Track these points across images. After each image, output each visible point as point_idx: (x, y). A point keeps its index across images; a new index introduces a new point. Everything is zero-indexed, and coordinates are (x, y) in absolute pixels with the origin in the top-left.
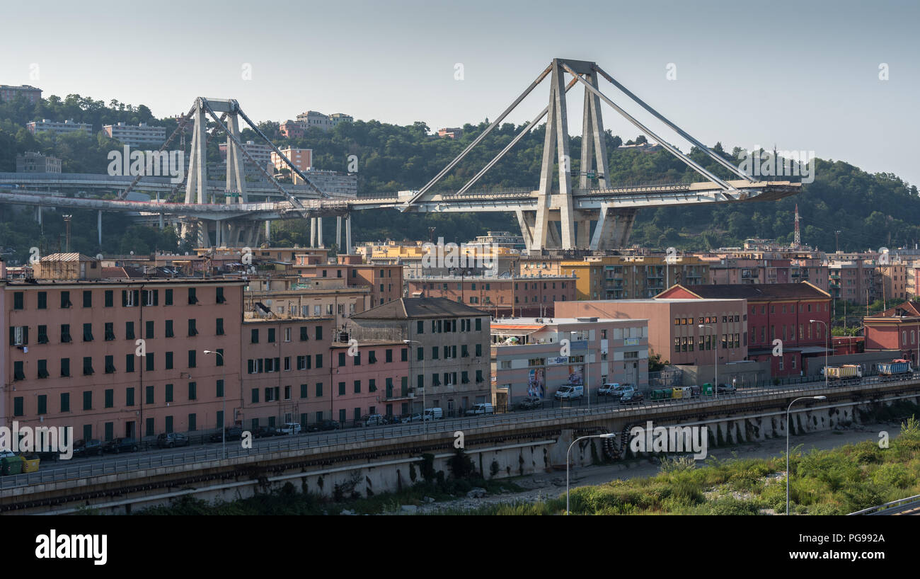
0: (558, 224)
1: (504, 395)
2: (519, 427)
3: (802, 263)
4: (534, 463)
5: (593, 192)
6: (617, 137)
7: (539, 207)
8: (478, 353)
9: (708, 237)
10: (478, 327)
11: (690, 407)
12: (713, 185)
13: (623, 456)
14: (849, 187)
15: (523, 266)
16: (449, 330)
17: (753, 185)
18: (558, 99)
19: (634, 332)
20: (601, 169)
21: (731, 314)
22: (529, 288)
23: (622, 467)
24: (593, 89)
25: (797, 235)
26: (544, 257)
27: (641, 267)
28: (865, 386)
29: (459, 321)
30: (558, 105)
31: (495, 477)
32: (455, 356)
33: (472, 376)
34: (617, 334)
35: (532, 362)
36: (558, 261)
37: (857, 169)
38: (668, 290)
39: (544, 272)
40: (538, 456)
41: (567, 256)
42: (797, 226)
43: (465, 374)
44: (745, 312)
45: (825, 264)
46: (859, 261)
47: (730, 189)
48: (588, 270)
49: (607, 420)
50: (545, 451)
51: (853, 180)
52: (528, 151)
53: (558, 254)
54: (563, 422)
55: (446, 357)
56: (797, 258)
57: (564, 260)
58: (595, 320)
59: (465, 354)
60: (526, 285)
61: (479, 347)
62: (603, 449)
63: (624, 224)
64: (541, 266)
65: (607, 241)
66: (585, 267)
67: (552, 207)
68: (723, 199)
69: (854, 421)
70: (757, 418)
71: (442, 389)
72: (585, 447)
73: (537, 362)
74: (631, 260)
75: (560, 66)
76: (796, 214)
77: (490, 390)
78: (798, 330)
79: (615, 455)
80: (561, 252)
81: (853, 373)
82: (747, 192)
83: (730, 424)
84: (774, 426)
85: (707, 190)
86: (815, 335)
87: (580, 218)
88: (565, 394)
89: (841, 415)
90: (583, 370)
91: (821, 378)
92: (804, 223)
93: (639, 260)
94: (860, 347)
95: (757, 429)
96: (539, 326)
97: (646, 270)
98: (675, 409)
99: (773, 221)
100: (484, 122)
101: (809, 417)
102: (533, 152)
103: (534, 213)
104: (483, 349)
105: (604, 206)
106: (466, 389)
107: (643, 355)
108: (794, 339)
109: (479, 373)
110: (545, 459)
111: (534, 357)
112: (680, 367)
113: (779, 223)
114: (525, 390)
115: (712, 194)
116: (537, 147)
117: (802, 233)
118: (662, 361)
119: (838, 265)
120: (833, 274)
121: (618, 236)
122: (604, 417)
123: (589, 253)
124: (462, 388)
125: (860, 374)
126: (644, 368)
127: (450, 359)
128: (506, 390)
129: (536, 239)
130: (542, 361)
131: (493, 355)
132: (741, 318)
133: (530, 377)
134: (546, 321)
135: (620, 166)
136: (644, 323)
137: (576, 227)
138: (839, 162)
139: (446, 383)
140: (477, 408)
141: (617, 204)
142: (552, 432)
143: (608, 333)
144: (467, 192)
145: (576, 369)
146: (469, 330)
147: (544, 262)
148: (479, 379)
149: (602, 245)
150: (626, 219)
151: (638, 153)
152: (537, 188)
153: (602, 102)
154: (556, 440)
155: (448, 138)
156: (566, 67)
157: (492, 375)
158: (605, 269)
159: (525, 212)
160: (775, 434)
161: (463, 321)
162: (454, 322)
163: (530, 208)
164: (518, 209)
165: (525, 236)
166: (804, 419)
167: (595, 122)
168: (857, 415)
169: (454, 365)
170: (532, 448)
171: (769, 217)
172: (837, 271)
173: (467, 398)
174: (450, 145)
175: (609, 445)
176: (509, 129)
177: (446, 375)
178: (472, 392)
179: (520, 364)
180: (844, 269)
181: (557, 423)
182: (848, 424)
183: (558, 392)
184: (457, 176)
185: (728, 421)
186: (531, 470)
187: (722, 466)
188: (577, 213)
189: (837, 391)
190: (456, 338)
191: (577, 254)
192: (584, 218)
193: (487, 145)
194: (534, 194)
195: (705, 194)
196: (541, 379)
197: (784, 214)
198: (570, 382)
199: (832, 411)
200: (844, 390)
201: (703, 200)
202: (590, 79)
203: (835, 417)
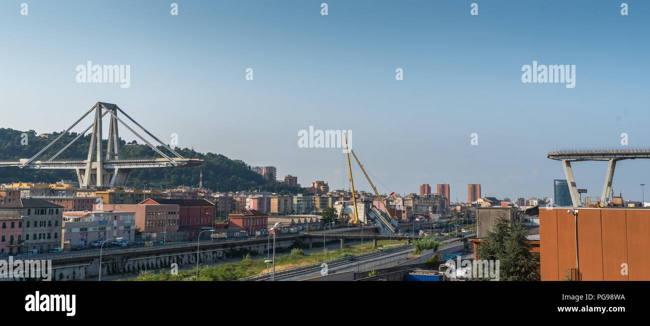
0: (96, 175)
1: (67, 244)
2: (74, 257)
3: (203, 195)
4: (80, 274)
5: (112, 161)
6: (124, 141)
7: (87, 167)
8: (56, 225)
9: (162, 185)
10: (57, 213)
11: (153, 250)
12: (166, 159)
13: (121, 271)
14: (223, 165)
15: (78, 193)
16: (43, 214)
17: (183, 160)
18: (98, 120)
19: (129, 217)
20: (116, 151)
21: (172, 211)
22: (80, 201)
23: (121, 276)
24: (115, 116)
25: (201, 183)
26: (88, 189)
27: (132, 194)
28: (228, 242)
29: (48, 210)
30: (98, 122)
31: (62, 280)
32: (45, 226)
33: (53, 235)
34: (121, 218)
35: (81, 230)
36: (94, 191)
37: (227, 158)
38: (144, 201)
39: (88, 196)
40: (82, 271)
41: (99, 189)
42: (201, 179)
43: (49, 234)
44: (178, 211)
45: (212, 195)
46: (226, 195)
47: (173, 161)
48: (108, 195)
49: (115, 255)
50: (85, 269)
51: (225, 162)
52: (82, 145)
53: (95, 188)
54: (95, 255)
55: (40, 226)
56: (200, 192)
57: (97, 191)
58: (112, 211)
59: (50, 225)
60: (79, 200)
61: (57, 222)
62: (113, 268)
63: (126, 176)
64: (86, 193)
65: (117, 184)
66: (107, 194)
67: (93, 167)
68: (170, 165)
69: (223, 257)
70: (182, 255)
71: (38, 241)
72: (104, 267)
73: (84, 230)
74: (128, 191)
75: (100, 105)
76: (201, 174)
77: (61, 242)
78: (200, 219)
79: (118, 270)
80: (96, 187)
81: (224, 236)
82: (180, 163)
83: (170, 257)
84: (189, 259)
85: (163, 162)
86: (207, 222)
87: (105, 173)
88: (96, 244)
89: (218, 254)
90: (105, 234)
91: (210, 238)
92: (204, 179)
93: (131, 191)
94: (226, 227)
95: (182, 260)
96: (86, 213)
97: (135, 195)
98: (146, 250)
99: (190, 179)
100: (63, 131)
101: (204, 255)
102: (85, 146)
103: (84, 170)
104: (59, 223)
105: (117, 168)
106: (50, 241)
107: (132, 228)
108: (199, 223)
109: (56, 234)
110: (86, 272)
111: (82, 227)
112: (149, 233)
113: (193, 179)
114: (78, 242)
115: (165, 163)
116: (87, 143)
117: (203, 184)
118: (141, 231)
119: (217, 196)
120: (215, 199)
121: (122, 181)
122: (114, 253)
123: (109, 188)
124: (47, 241)
125: (226, 237)
126: (133, 233)
127: (42, 227)
128: (68, 242)
129: (85, 181)
130: (86, 229)
131: (63, 226)
132: (177, 213)
133: (80, 236)
134: (89, 212)
135: (125, 153)
136: (134, 213)
137: (103, 177)
138: (219, 155)
139: (40, 238)
140: (54, 250)
141: (123, 167)
142: (89, 260)
143: (117, 218)
144: (53, 160)
145: (102, 234)
146: (52, 214)
147: (88, 191)
148: (56, 237)
149: (115, 185)
150: (126, 174)
151: (133, 148)
152: (86, 159)
153: (118, 121)
154: (91, 263)
155: (45, 138)
156: (103, 106)
157: (62, 235)
158: (116, 195)
159: (80, 170)
160: (189, 262)
161: (50, 210)
162: (46, 210)
163: (83, 168)
164: (77, 168)
165: (80, 180)
166: (202, 256)
167: (115, 130)
168: (225, 254)
169: (45, 230)
170: (80, 267)
171: (189, 177)
172: (217, 198)
173: (49, 245)
174: (46, 141)
175: (115, 266)
176: (74, 135)
177: (40, 235)
178: (53, 243)
179: (76, 230)
180: (220, 198)
181: (92, 255)
182: (221, 258)
183: (93, 244)
184: (48, 155)
185: (169, 256)
186: (78, 277)
187: (167, 273)
188: (104, 170)
189: (216, 244)
190: (46, 218)
191: (103, 188)
192: (108, 172)
193: (63, 141)
194: (85, 161)
195: (162, 163)
196: (85, 237)
197: (195, 176)
198: (99, 239)
199: (214, 252)
200: (220, 243)
201: (161, 166)
202: (114, 111)
203: (215, 255)
